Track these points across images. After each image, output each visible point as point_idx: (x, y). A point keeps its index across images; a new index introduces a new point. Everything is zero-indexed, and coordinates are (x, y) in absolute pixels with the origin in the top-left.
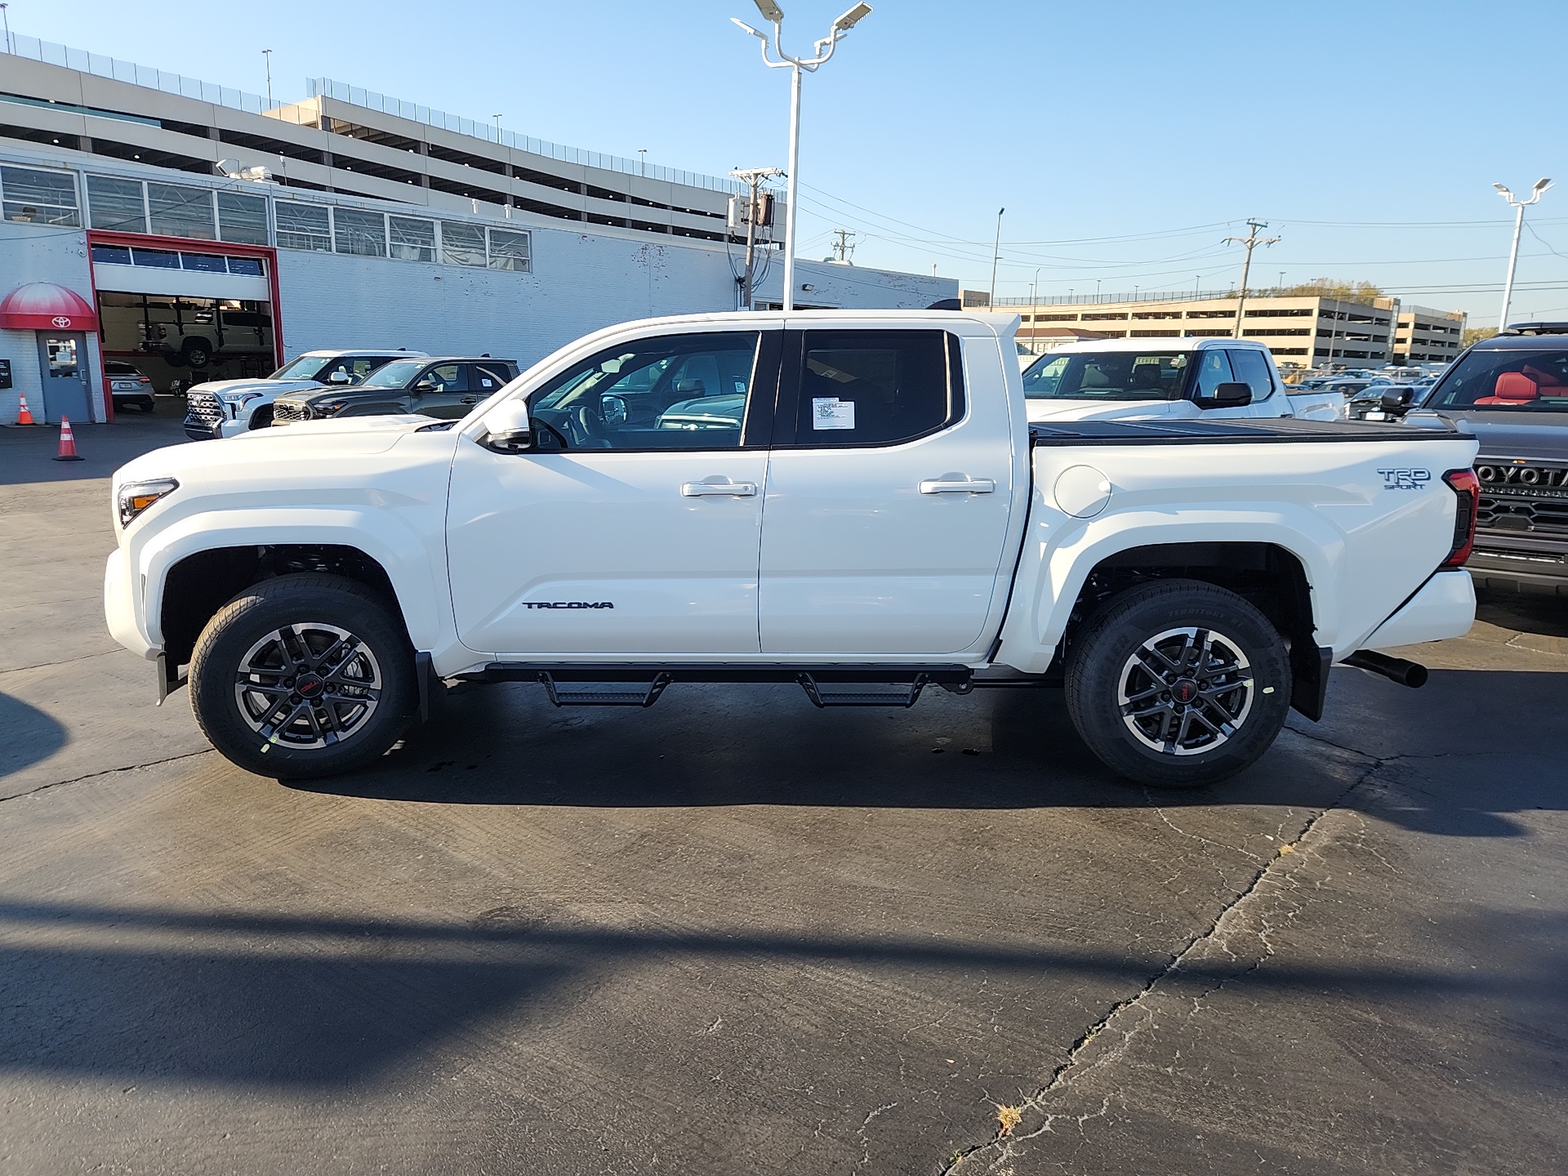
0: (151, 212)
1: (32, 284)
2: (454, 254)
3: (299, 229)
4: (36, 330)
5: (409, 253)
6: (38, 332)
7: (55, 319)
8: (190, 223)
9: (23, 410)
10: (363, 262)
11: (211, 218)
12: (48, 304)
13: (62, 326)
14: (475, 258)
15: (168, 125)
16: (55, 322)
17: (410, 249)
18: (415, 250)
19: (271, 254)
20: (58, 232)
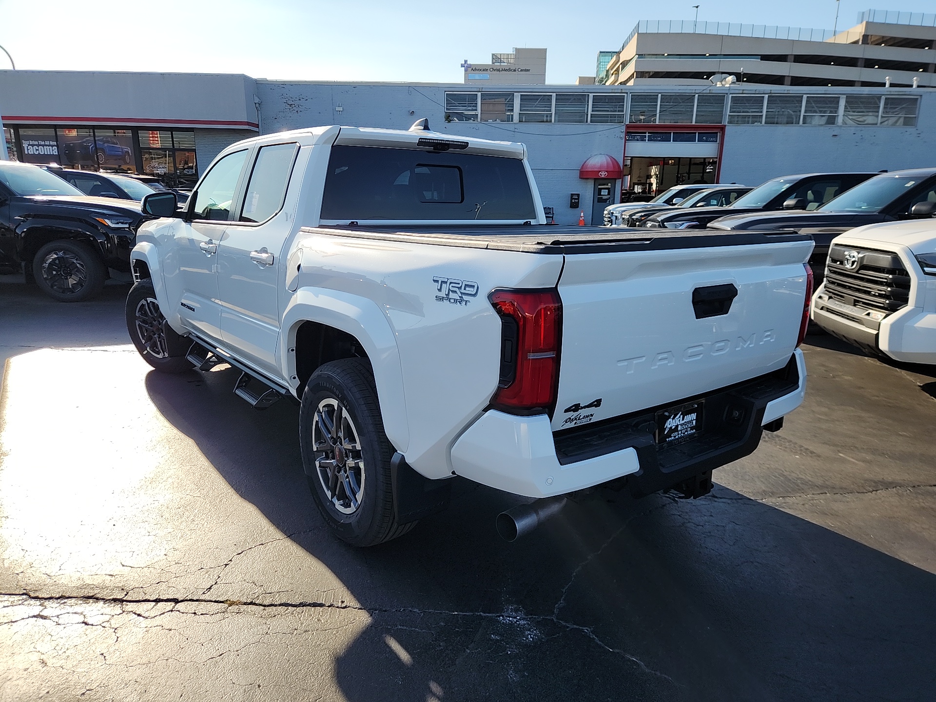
0: (660, 111)
1: (596, 155)
2: (854, 117)
3: (743, 112)
4: (595, 178)
5: (818, 119)
6: (595, 179)
7: (600, 173)
8: (680, 115)
9: (581, 219)
10: (781, 129)
11: (692, 111)
12: (599, 165)
13: (603, 176)
14: (870, 119)
15: (765, 58)
16: (600, 174)
17: (820, 117)
18: (824, 118)
19: (722, 129)
20: (613, 127)
